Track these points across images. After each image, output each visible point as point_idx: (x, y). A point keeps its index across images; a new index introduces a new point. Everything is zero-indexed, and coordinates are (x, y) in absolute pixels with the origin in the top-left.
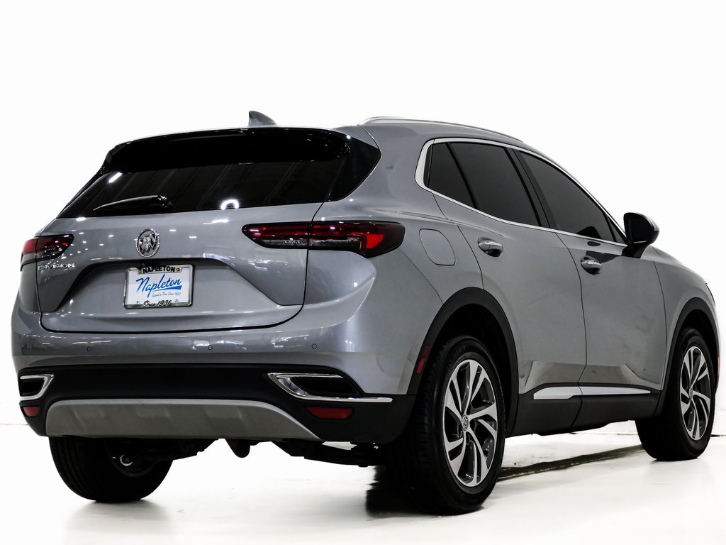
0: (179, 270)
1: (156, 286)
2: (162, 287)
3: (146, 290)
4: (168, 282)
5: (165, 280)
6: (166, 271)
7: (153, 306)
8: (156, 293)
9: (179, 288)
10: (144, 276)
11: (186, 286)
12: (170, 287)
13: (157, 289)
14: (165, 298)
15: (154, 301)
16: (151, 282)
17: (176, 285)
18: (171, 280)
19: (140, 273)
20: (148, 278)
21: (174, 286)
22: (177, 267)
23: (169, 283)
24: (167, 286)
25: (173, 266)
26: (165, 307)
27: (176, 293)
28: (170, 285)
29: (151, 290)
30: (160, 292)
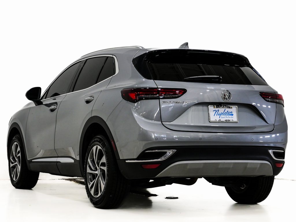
0: (231, 108)
1: (222, 114)
2: (225, 114)
3: (218, 115)
5: (226, 111)
6: (226, 108)
7: (223, 122)
8: (223, 116)
9: (232, 115)
10: (217, 109)
11: (235, 114)
12: (228, 114)
13: (223, 115)
14: (228, 119)
15: (223, 120)
17: (231, 114)
19: (214, 108)
20: (218, 110)
21: (230, 114)
22: (231, 106)
25: (229, 106)
26: (228, 122)
27: (231, 117)
28: (228, 113)
29: (220, 115)
30: (225, 116)
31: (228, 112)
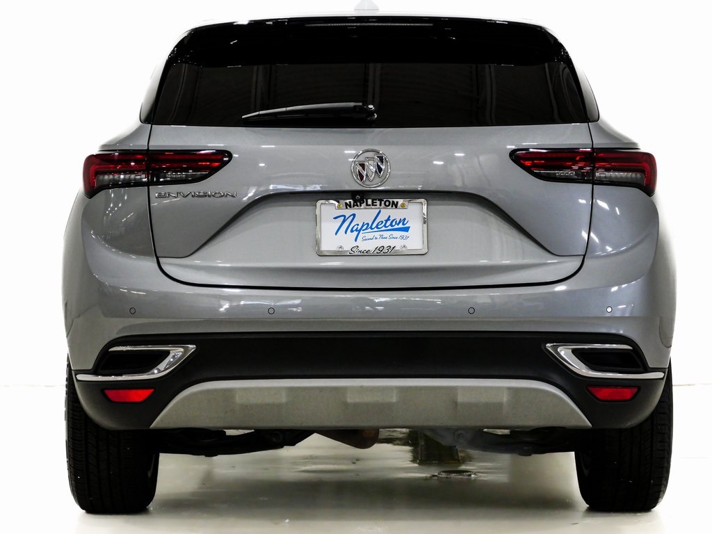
0: (403, 206)
1: (368, 226)
2: (377, 227)
3: (352, 231)
4: (387, 221)
5: (383, 217)
6: (383, 206)
7: (366, 254)
8: (369, 235)
9: (407, 229)
10: (348, 212)
11: (416, 227)
12: (390, 228)
13: (369, 230)
14: (386, 243)
15: (370, 246)
16: (359, 221)
17: (401, 226)
18: (391, 219)
19: (339, 208)
20: (354, 215)
21: (396, 227)
22: (401, 201)
23: (389, 223)
24: (385, 226)
25: (395, 200)
26: (385, 255)
27: (402, 237)
28: (391, 225)
29: (359, 231)
30: (377, 234)
31: (388, 219)
